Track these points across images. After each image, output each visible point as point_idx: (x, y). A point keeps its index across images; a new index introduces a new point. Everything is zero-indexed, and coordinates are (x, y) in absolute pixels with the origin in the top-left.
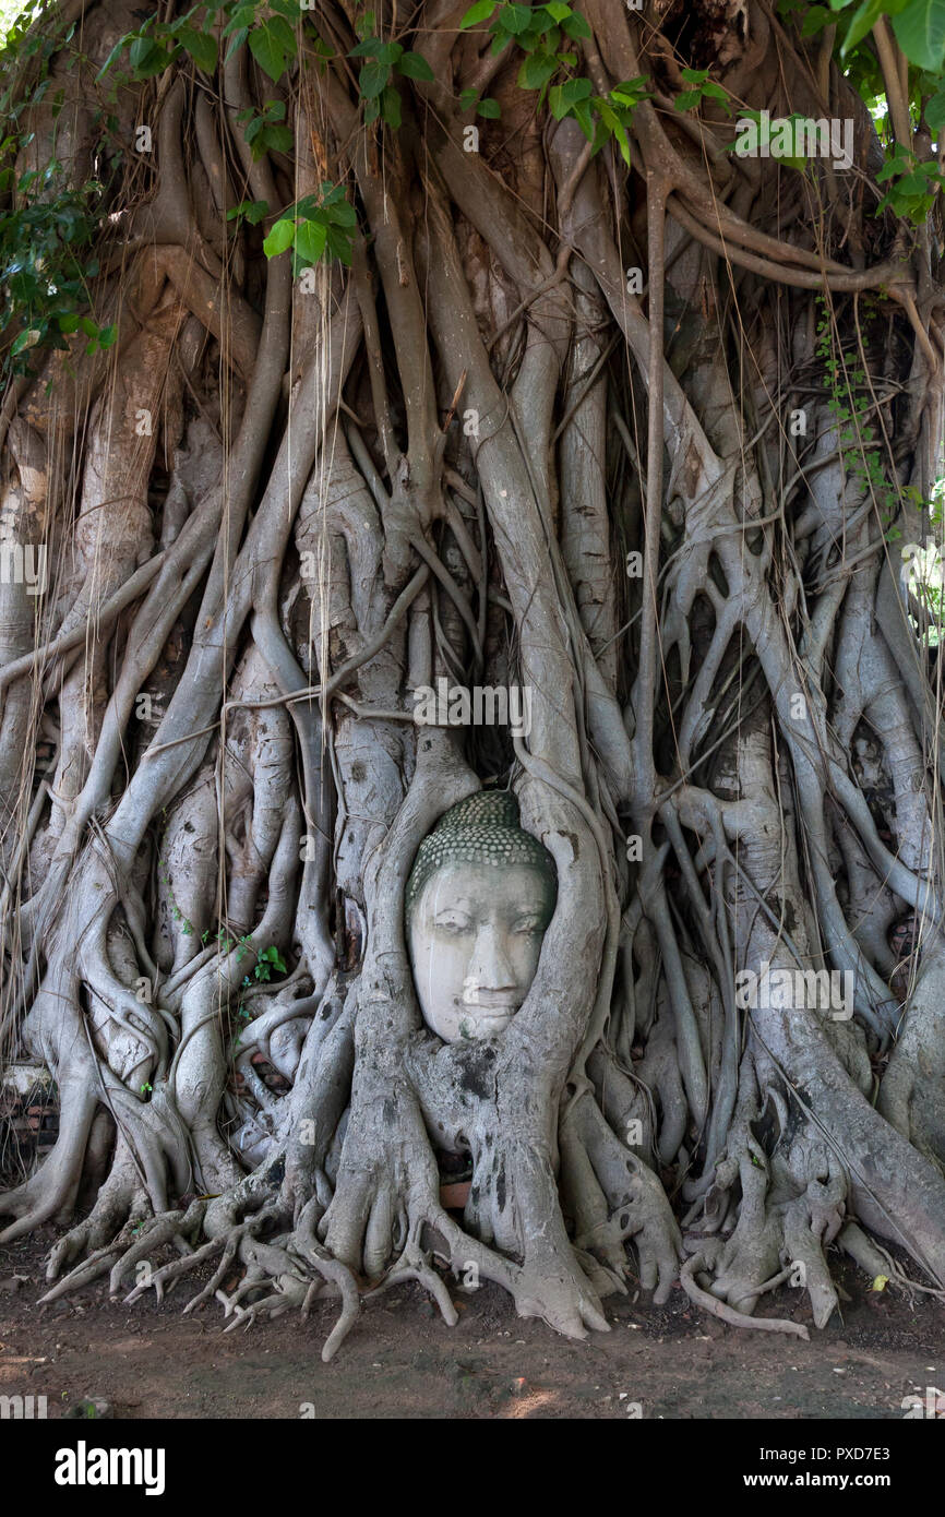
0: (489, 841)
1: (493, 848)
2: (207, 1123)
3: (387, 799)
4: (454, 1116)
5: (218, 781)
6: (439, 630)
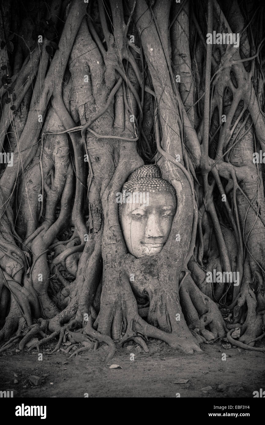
0: (151, 183)
1: (153, 186)
2: (45, 293)
3: (109, 169)
4: (142, 284)
5: (41, 164)
6: (126, 101)
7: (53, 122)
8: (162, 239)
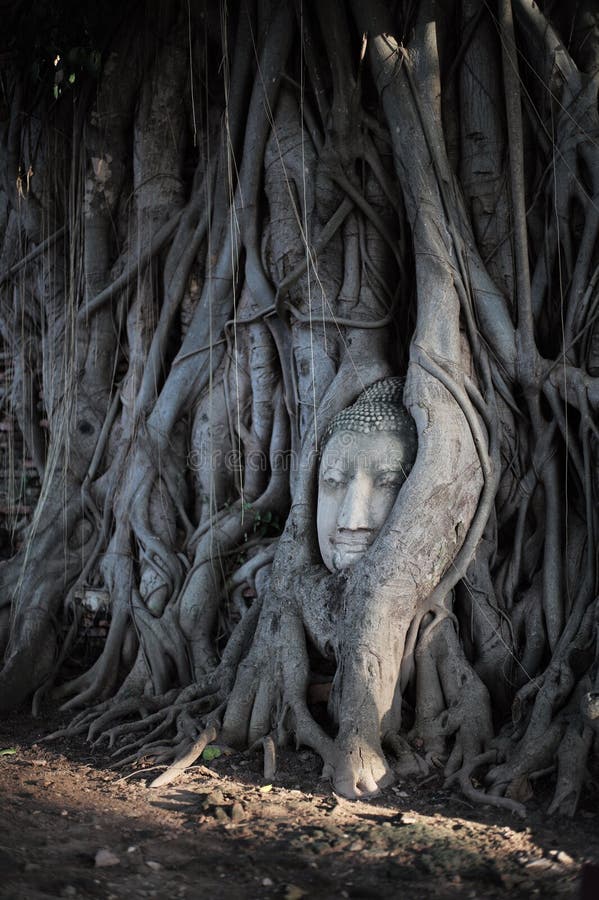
0: (367, 414)
2: (202, 637)
3: (324, 388)
4: (325, 630)
5: (225, 381)
6: (363, 249)
7: (247, 298)
8: (369, 533)
